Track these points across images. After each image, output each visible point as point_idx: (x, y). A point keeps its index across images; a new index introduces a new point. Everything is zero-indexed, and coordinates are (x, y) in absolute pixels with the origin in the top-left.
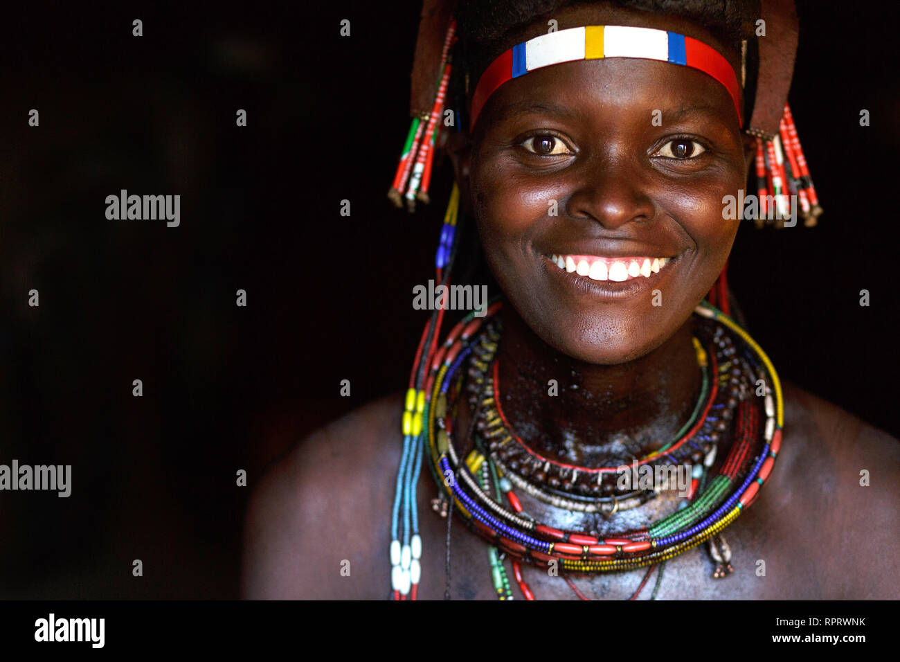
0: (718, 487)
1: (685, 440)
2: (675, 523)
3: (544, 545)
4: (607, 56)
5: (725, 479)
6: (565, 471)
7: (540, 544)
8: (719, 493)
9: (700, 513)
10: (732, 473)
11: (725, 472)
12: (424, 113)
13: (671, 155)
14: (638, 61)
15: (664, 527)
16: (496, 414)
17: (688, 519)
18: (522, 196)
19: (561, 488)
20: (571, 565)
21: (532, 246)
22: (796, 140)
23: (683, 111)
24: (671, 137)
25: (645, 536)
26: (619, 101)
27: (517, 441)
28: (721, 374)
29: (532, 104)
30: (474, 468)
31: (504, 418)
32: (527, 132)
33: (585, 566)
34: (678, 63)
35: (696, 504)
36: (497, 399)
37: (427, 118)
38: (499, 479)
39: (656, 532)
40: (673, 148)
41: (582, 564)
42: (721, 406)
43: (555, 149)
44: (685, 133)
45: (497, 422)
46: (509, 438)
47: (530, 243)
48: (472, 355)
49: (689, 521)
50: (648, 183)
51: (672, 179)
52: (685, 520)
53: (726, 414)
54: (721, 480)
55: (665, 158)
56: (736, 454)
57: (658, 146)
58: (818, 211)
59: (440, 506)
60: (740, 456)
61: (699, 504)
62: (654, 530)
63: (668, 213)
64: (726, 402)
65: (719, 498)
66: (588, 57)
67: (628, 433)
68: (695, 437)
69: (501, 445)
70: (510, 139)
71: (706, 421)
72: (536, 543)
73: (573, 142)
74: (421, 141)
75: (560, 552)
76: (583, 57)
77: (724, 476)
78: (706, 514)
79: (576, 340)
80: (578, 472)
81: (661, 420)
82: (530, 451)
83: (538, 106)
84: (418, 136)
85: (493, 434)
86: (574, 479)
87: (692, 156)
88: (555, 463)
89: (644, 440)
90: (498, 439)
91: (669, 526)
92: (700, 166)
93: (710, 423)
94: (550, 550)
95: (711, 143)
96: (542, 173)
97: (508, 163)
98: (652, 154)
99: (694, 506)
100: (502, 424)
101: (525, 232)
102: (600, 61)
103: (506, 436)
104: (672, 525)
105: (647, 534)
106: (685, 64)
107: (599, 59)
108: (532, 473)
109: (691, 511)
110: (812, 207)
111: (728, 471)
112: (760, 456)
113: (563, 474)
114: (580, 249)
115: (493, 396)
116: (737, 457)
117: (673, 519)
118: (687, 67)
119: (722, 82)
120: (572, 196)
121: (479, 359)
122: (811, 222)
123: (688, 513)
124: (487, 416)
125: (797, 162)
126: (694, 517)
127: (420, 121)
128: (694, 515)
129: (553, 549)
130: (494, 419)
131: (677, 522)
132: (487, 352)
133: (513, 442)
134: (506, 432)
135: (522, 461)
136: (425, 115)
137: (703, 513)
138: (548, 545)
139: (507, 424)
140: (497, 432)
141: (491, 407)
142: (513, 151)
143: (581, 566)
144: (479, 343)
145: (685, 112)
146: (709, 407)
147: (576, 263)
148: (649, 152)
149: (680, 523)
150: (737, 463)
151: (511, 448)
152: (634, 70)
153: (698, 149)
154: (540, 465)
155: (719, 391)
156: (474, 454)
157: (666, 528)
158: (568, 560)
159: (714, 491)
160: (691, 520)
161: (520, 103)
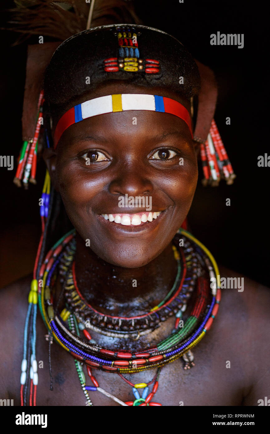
0: (191, 322)
1: (173, 298)
2: (170, 342)
3: (109, 362)
4: (124, 110)
5: (194, 318)
6: (115, 320)
7: (107, 362)
8: (191, 325)
9: (182, 337)
10: (197, 315)
11: (193, 314)
12: (30, 139)
13: (158, 158)
14: (140, 112)
15: (165, 345)
16: (76, 293)
17: (176, 340)
18: (85, 185)
19: (114, 329)
20: (123, 371)
21: (92, 210)
22: (220, 142)
23: (164, 136)
24: (159, 149)
25: (155, 350)
26: (131, 132)
27: (89, 307)
28: (187, 261)
29: (87, 136)
30: (65, 318)
31: (81, 295)
32: (85, 150)
33: (130, 370)
34: (161, 111)
35: (180, 332)
36: (76, 285)
37: (32, 141)
38: (78, 323)
39: (161, 348)
40: (160, 154)
41: (129, 370)
42: (189, 279)
43: (99, 158)
44: (166, 147)
45: (77, 297)
46: (84, 306)
47: (91, 209)
48: (60, 263)
49: (177, 341)
50: (149, 174)
51: (160, 170)
52: (175, 341)
53: (192, 283)
54: (192, 318)
55: (156, 159)
56: (198, 304)
57: (152, 153)
58: (233, 176)
59: (49, 338)
60: (200, 306)
61: (182, 332)
62: (160, 347)
63: (159, 188)
64: (191, 276)
65: (191, 328)
66: (114, 111)
67: (142, 297)
68: (178, 296)
69: (81, 309)
70: (76, 154)
71: (183, 287)
72: (105, 362)
73: (108, 154)
74: (29, 152)
75: (117, 365)
76: (111, 111)
77: (194, 316)
78: (186, 337)
79: (117, 257)
80: (122, 320)
81: (158, 289)
82: (96, 312)
83: (89, 137)
84: (27, 150)
85: (76, 304)
86: (120, 324)
87: (170, 158)
88: (109, 316)
89: (150, 299)
90: (78, 307)
91: (168, 344)
92: (174, 163)
93: (185, 288)
94: (112, 364)
95: (179, 150)
96: (94, 172)
97: (76, 167)
98: (149, 158)
99: (179, 333)
100: (80, 299)
101: (87, 203)
102: (121, 112)
103: (83, 305)
104: (169, 344)
105: (156, 349)
106: (164, 112)
107: (120, 112)
108: (98, 323)
109: (178, 336)
110: (230, 175)
111: (195, 314)
112: (210, 304)
113: (114, 322)
114: (117, 211)
115: (73, 284)
116: (199, 307)
117: (169, 340)
118: (165, 113)
119: (183, 119)
120: (111, 183)
121: (64, 265)
122: (230, 182)
123: (176, 337)
124: (72, 295)
125: (221, 153)
126: (179, 339)
127: (28, 142)
128: (179, 338)
129: (114, 364)
130: (75, 296)
131: (171, 342)
132: (68, 261)
133: (87, 307)
134: (83, 302)
135: (92, 317)
136: (31, 140)
137: (184, 336)
138: (111, 363)
139: (82, 298)
140: (78, 303)
141: (74, 290)
142: (77, 161)
143: (129, 371)
144: (63, 257)
145: (165, 136)
146: (183, 279)
147: (114, 217)
148: (148, 156)
149: (173, 342)
150: (199, 309)
151: (86, 311)
152: (138, 116)
153: (172, 154)
154: (102, 318)
155: (187, 271)
156: (64, 311)
157: (166, 345)
158: (121, 368)
159: (189, 325)
160: (178, 340)
161: (80, 136)
